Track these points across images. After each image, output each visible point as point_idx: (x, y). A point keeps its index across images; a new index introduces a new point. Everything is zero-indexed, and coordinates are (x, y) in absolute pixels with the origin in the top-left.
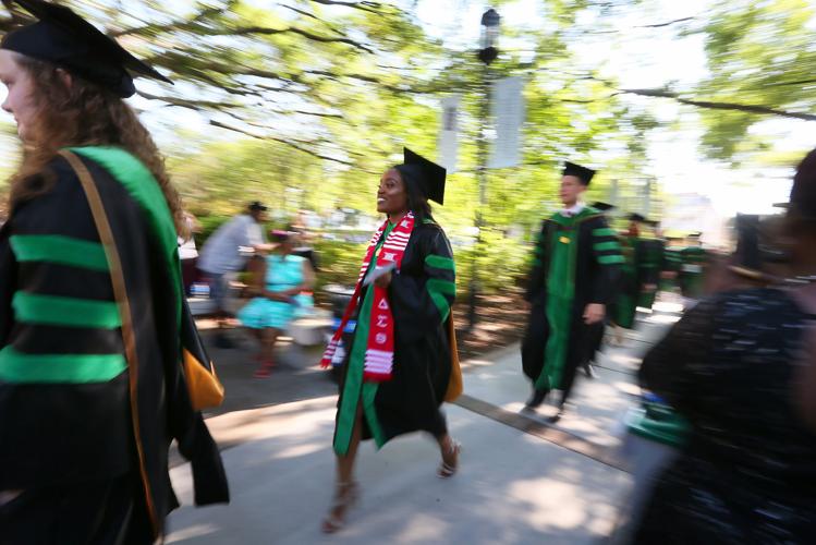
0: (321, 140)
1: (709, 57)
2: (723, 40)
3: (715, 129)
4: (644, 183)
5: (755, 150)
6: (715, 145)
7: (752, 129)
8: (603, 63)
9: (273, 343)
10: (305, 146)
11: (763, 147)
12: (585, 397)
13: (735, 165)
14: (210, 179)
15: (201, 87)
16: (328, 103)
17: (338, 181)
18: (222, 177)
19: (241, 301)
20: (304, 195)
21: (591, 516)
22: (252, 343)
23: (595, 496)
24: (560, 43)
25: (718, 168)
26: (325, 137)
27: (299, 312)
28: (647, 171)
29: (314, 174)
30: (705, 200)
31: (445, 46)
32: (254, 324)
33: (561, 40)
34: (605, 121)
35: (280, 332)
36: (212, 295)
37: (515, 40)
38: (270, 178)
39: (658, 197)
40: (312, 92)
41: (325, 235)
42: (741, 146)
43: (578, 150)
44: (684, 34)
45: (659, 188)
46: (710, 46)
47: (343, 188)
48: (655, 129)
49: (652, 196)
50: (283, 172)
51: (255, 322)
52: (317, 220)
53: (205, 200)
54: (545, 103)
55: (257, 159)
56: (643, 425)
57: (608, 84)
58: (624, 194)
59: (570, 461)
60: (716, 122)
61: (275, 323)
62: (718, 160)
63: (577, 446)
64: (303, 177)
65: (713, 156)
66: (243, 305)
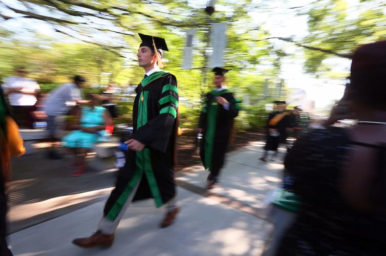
0: (122, 47)
1: (309, 26)
2: (315, 19)
3: (310, 59)
4: (280, 82)
5: (325, 71)
6: (310, 67)
7: (324, 62)
8: (264, 23)
9: (85, 156)
10: (112, 50)
11: (328, 70)
12: (250, 184)
13: (317, 77)
14: (56, 63)
15: (51, 10)
16: (126, 27)
17: (131, 70)
18: (63, 62)
19: (66, 132)
20: (112, 76)
21: (252, 247)
22: (71, 156)
23: (254, 236)
24: (244, 11)
25: (310, 77)
26: (124, 46)
27: (100, 139)
28: (281, 76)
29: (117, 65)
30: (304, 92)
31: (189, 5)
32: (72, 145)
33: (245, 9)
34: (263, 51)
35: (89, 150)
36: (48, 128)
37: (224, 6)
38: (92, 65)
39: (285, 89)
40: (117, 20)
41: (123, 98)
42: (319, 68)
43: (251, 63)
44: (299, 15)
45: (285, 85)
46: (310, 21)
47: (133, 74)
48: (285, 57)
49: (282, 89)
50: (99, 63)
51: (73, 144)
52: (119, 90)
53: (53, 74)
54: (236, 39)
55: (85, 54)
56: (281, 202)
57: (266, 33)
58: (270, 87)
59: (243, 218)
60: (311, 56)
61: (86, 145)
62: (311, 74)
63: (246, 209)
64: (111, 67)
65: (308, 71)
66: (66, 134)
